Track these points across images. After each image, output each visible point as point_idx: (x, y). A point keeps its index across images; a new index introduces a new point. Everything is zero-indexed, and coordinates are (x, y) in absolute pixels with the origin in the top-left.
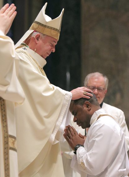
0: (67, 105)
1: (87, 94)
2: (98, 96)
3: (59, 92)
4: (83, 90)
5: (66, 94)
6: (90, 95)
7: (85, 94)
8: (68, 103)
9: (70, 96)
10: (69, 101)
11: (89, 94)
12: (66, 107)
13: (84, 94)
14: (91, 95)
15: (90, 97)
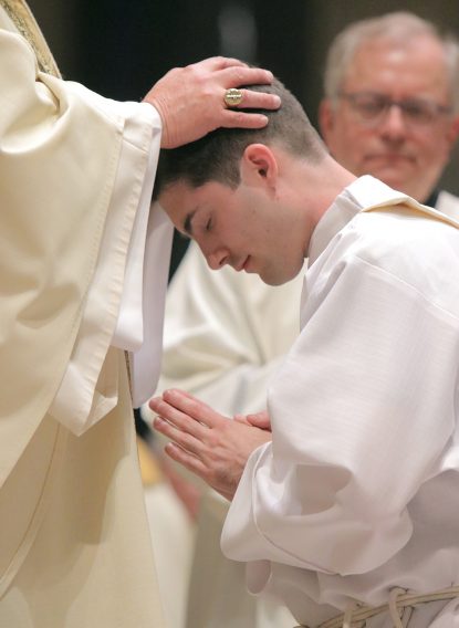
0: (138, 189)
1: (245, 99)
2: (409, 148)
3: (93, 117)
4: (217, 80)
5: (129, 123)
6: (265, 101)
7: (232, 103)
8: (141, 177)
9: (150, 133)
10: (146, 158)
11: (258, 100)
12: (135, 201)
13: (230, 108)
14: (272, 102)
15: (264, 118)
